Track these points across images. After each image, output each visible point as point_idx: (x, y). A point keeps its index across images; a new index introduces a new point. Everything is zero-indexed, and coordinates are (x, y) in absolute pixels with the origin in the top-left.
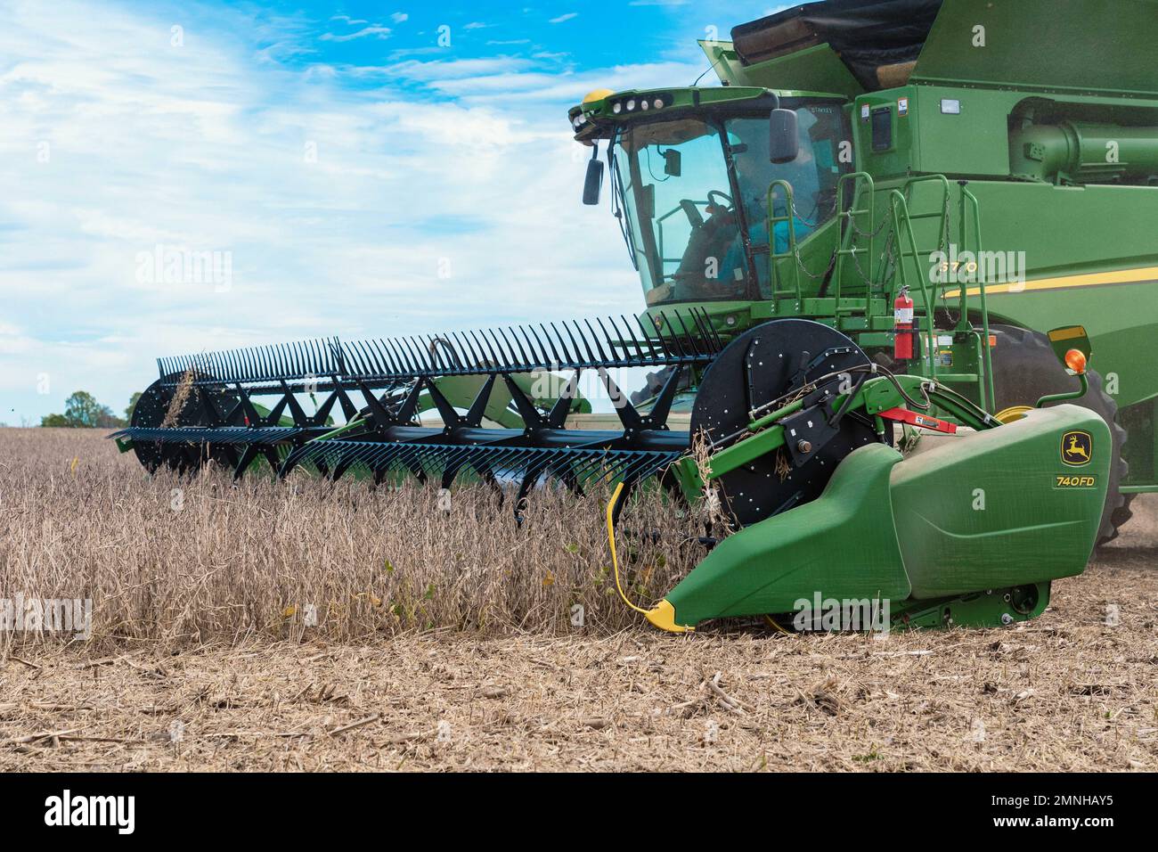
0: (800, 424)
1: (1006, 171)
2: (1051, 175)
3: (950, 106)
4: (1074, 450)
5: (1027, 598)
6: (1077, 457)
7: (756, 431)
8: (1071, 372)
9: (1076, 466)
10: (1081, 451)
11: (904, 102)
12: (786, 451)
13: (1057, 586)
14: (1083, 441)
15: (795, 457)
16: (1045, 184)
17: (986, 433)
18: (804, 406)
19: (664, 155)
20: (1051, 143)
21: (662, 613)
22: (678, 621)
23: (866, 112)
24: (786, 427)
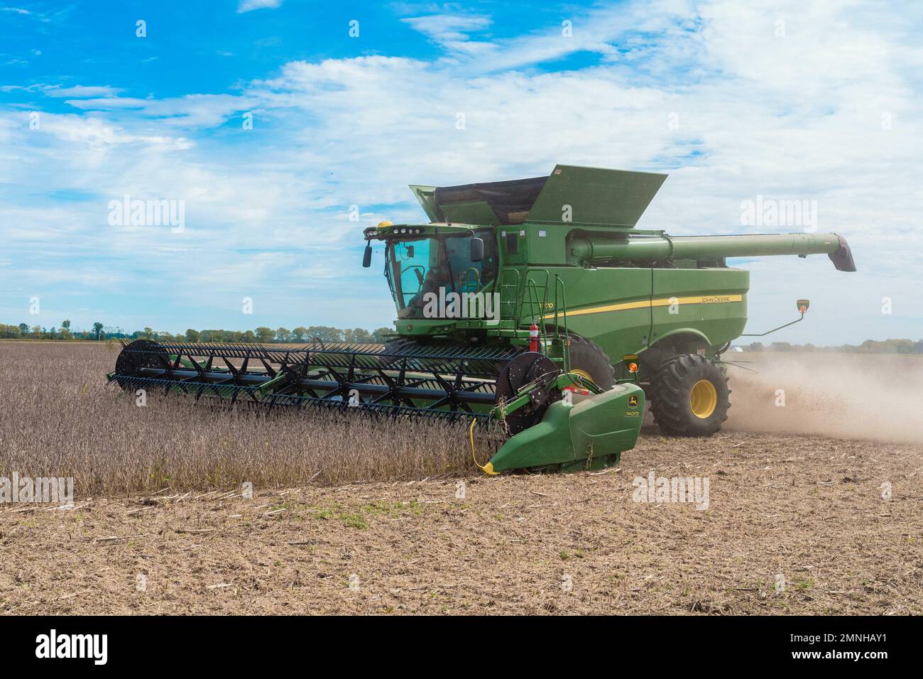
0: (535, 394)
1: (565, 263)
2: (581, 263)
3: (542, 234)
4: (632, 402)
5: (612, 459)
6: (634, 405)
7: (521, 396)
8: (631, 371)
9: (634, 408)
10: (635, 402)
11: (523, 232)
12: (531, 404)
13: (623, 453)
14: (635, 398)
15: (533, 405)
16: (580, 268)
17: (599, 396)
18: (536, 387)
19: (407, 248)
20: (582, 248)
21: (488, 467)
22: (494, 471)
23: (504, 234)
24: (531, 395)
